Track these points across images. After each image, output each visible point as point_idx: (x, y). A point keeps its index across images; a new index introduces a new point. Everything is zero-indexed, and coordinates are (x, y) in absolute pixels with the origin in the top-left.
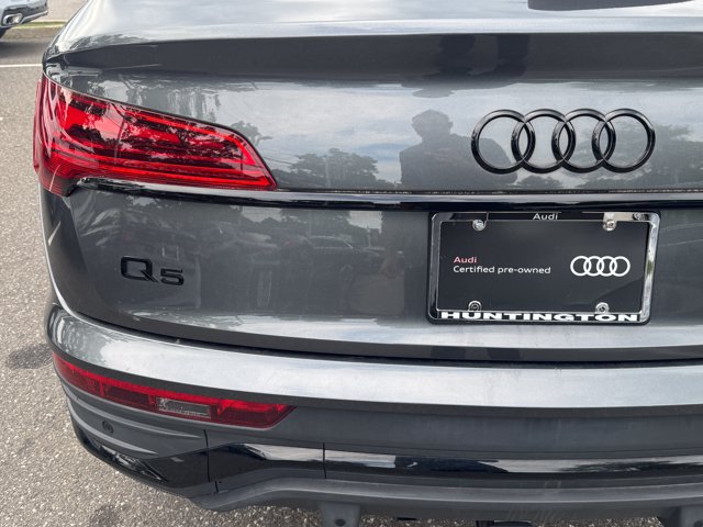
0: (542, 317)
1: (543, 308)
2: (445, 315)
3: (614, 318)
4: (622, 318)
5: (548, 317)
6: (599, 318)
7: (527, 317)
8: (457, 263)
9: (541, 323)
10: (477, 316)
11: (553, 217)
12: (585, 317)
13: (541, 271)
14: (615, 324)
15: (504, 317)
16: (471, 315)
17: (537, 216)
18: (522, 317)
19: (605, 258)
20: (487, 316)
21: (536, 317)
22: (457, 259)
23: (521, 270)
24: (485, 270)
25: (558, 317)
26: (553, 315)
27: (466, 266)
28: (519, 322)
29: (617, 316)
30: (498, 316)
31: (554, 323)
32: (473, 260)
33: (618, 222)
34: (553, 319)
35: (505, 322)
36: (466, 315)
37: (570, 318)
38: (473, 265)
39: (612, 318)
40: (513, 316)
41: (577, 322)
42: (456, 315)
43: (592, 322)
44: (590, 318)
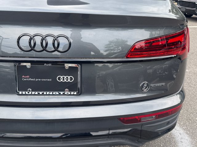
0: (49, 93)
1: (50, 91)
2: (20, 93)
3: (70, 93)
4: (72, 93)
5: (51, 93)
6: (66, 93)
7: (45, 93)
8: (23, 78)
9: (49, 95)
10: (30, 93)
11: (50, 65)
12: (62, 93)
13: (49, 80)
14: (70, 95)
15: (38, 93)
16: (28, 93)
17: (45, 64)
18: (43, 93)
19: (66, 77)
20: (33, 93)
21: (48, 93)
22: (23, 76)
23: (43, 80)
24: (32, 80)
25: (54, 93)
26: (53, 93)
27: (26, 78)
28: (43, 94)
29: (71, 93)
30: (37, 93)
31: (53, 95)
32: (28, 77)
33: (69, 66)
34: (53, 94)
35: (39, 94)
36: (27, 93)
37: (58, 93)
38: (28, 78)
39: (69, 93)
40: (41, 93)
41: (60, 94)
42: (24, 93)
43: (64, 94)
44: (63, 93)
